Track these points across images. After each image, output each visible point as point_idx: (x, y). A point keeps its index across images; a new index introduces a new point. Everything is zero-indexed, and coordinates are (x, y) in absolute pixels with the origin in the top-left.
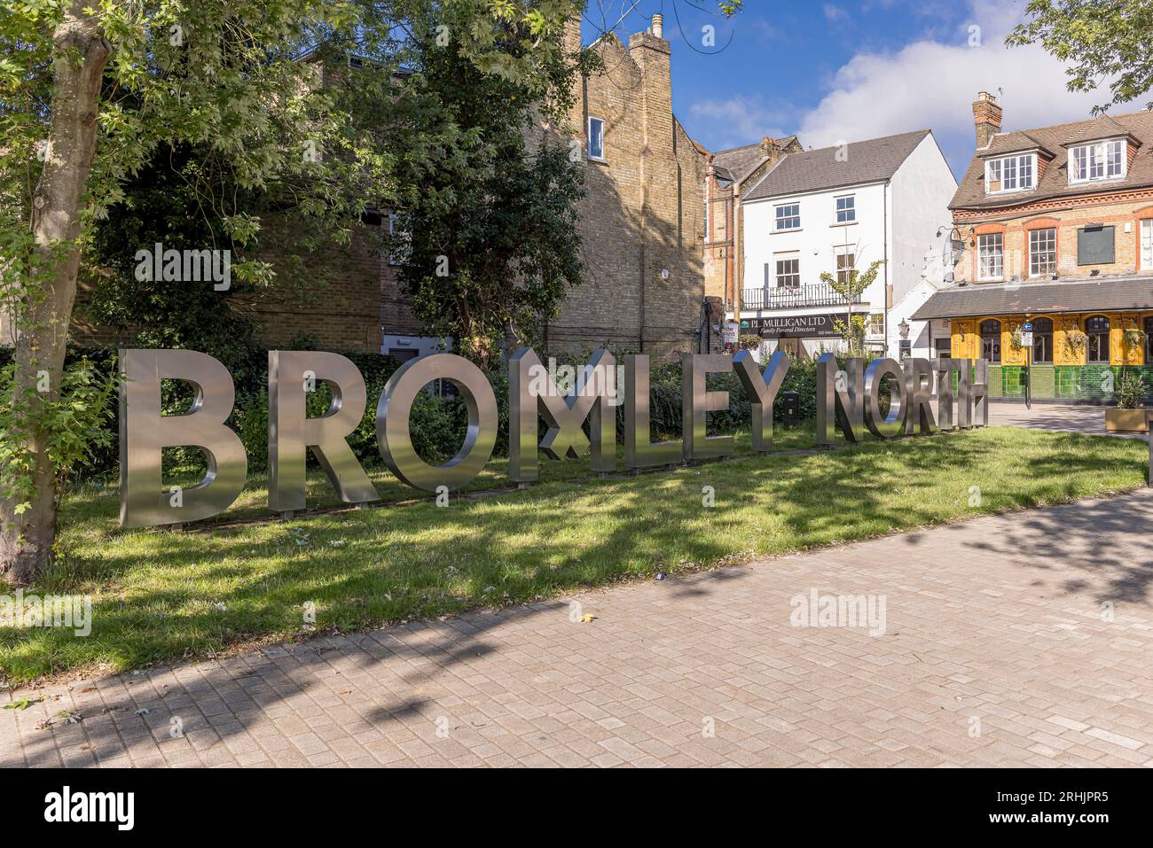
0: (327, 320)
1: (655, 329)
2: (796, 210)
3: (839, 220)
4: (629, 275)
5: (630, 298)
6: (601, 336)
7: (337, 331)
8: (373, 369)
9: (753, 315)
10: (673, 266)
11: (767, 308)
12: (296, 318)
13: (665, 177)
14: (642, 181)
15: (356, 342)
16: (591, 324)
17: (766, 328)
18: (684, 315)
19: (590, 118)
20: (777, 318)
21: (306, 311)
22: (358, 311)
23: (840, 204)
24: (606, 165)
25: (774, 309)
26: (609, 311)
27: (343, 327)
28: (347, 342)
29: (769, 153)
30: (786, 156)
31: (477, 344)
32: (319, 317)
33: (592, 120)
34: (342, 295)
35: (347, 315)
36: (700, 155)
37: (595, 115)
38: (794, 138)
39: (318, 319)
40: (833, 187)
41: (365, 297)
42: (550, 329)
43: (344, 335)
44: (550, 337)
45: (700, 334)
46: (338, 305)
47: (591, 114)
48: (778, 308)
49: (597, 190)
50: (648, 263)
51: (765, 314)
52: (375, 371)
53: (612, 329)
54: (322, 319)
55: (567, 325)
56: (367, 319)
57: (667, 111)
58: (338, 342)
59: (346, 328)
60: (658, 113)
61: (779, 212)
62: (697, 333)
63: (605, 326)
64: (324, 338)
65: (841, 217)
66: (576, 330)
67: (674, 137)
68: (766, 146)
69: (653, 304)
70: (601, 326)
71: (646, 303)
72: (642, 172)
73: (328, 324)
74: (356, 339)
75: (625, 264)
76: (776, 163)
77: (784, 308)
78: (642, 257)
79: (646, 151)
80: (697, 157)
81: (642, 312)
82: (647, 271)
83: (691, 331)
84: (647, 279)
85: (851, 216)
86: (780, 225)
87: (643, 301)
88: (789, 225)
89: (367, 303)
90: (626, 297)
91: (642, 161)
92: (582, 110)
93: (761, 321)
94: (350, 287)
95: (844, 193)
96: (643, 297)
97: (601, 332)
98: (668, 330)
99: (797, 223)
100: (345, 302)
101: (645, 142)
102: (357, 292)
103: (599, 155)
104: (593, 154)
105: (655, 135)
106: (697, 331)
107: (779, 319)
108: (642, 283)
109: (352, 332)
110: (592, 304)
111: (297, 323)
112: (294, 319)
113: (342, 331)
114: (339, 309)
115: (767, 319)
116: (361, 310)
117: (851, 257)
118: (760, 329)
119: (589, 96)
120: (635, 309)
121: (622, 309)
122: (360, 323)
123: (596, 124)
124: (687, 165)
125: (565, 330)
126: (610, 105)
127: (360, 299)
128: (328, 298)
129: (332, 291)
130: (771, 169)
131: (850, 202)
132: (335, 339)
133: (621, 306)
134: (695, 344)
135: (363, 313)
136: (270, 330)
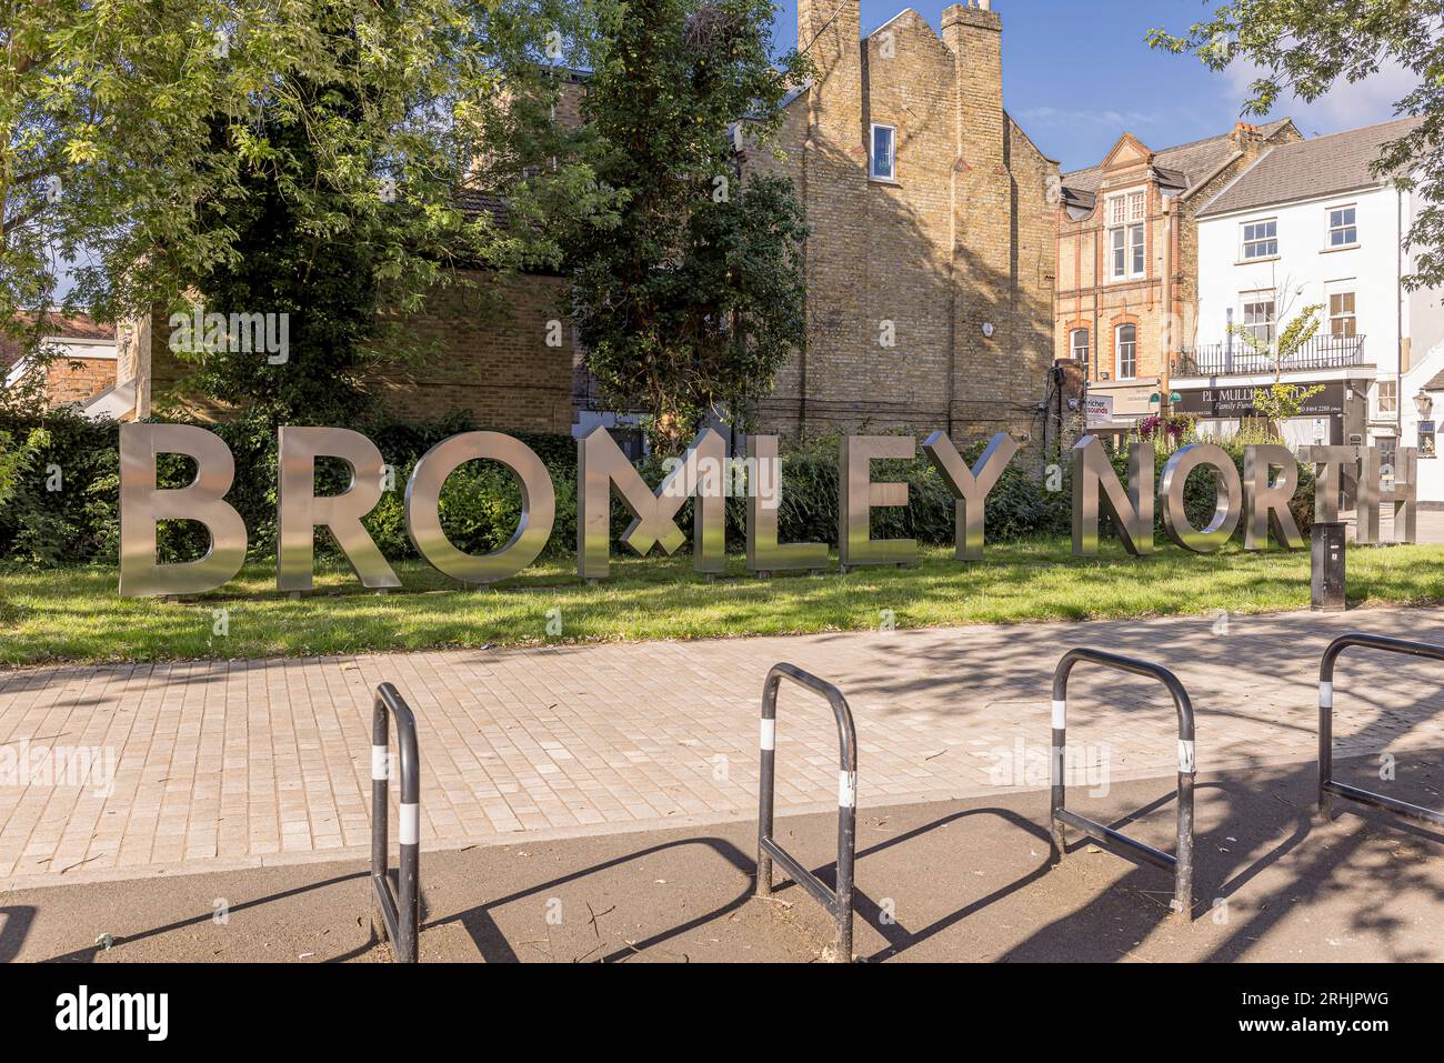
0: (503, 392)
1: (970, 404)
2: (1272, 229)
3: (1334, 243)
4: (931, 332)
5: (934, 362)
6: (888, 413)
7: (515, 406)
8: (545, 452)
9: (1205, 383)
10: (1000, 319)
11: (1229, 373)
12: (464, 391)
13: (992, 198)
14: (953, 204)
15: (538, 420)
16: (873, 397)
17: (1224, 402)
18: (1019, 385)
19: (873, 126)
20: (1237, 388)
21: (476, 383)
22: (542, 382)
23: (1336, 219)
24: (897, 186)
25: (1238, 374)
26: (899, 380)
27: (523, 402)
28: (527, 420)
29: (1244, 146)
30: (1272, 148)
31: (666, 423)
32: (492, 389)
33: (876, 129)
34: (523, 362)
35: (528, 387)
36: (1049, 164)
37: (880, 121)
38: (1286, 121)
39: (490, 392)
40: (1323, 194)
41: (552, 364)
42: (807, 404)
43: (523, 411)
44: (807, 414)
45: (1046, 410)
46: (516, 376)
47: (875, 121)
48: (1245, 373)
49: (883, 220)
50: (960, 315)
51: (1221, 383)
52: (548, 454)
53: (904, 404)
54: (497, 393)
55: (834, 399)
56: (554, 391)
57: (995, 108)
58: (516, 420)
59: (527, 402)
60: (979, 112)
61: (1249, 233)
62: (1041, 410)
63: (894, 400)
64: (498, 415)
65: (1336, 239)
66: (847, 406)
67: (1007, 142)
68: (1238, 136)
69: (967, 370)
70: (887, 400)
71: (955, 369)
72: (953, 193)
73: (503, 397)
74: (539, 416)
75: (924, 317)
76: (1254, 160)
77: (1254, 372)
78: (951, 307)
79: (960, 166)
80: (1045, 167)
81: (951, 381)
82: (959, 326)
83: (1032, 407)
84: (959, 337)
85: (1352, 236)
86: (1250, 252)
87: (952, 368)
88: (1262, 252)
89: (554, 373)
90: (927, 362)
91: (953, 178)
92: (860, 116)
93: (1216, 392)
94: (532, 353)
95: (1340, 202)
96: (952, 360)
97: (887, 407)
98: (993, 405)
99: (1273, 248)
100: (523, 371)
101: (960, 152)
102: (541, 359)
103: (888, 174)
104: (876, 173)
105: (974, 143)
106: (1041, 406)
107: (1242, 388)
108: (952, 343)
109: (535, 407)
110: (873, 371)
111: (464, 396)
112: (460, 392)
113: (522, 407)
114: (517, 380)
115: (1225, 389)
116: (546, 380)
117: (1350, 297)
118: (1214, 403)
119: (873, 96)
120: (941, 378)
121: (919, 377)
122: (544, 397)
123: (883, 135)
124: (1028, 179)
125: (831, 405)
126: (904, 107)
127: (544, 368)
128: (505, 366)
129: (509, 358)
130: (1245, 169)
131: (1350, 216)
132: (512, 415)
133: (918, 373)
134: (1037, 424)
135: (549, 384)
136: (432, 405)
